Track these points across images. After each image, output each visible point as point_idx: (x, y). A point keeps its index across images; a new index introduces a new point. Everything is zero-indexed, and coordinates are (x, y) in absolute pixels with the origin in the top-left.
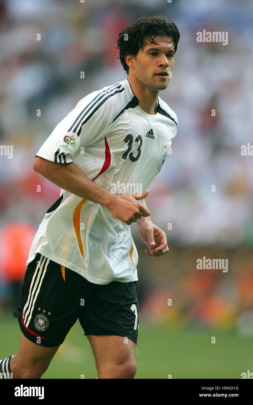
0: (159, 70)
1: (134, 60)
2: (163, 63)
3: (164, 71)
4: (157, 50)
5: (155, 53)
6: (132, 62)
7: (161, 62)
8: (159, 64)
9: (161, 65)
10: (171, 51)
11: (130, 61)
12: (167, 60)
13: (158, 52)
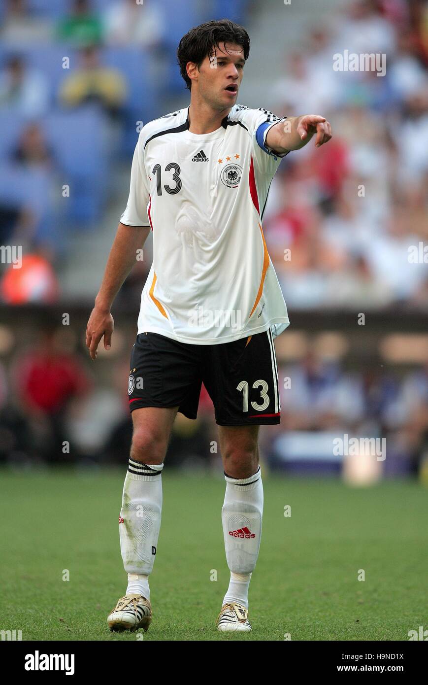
0: (228, 83)
1: (197, 72)
2: (232, 74)
3: (234, 84)
4: (225, 58)
5: (223, 62)
6: (195, 74)
7: (230, 73)
8: (228, 75)
9: (230, 77)
10: (241, 60)
11: (192, 73)
12: (236, 71)
13: (226, 61)
